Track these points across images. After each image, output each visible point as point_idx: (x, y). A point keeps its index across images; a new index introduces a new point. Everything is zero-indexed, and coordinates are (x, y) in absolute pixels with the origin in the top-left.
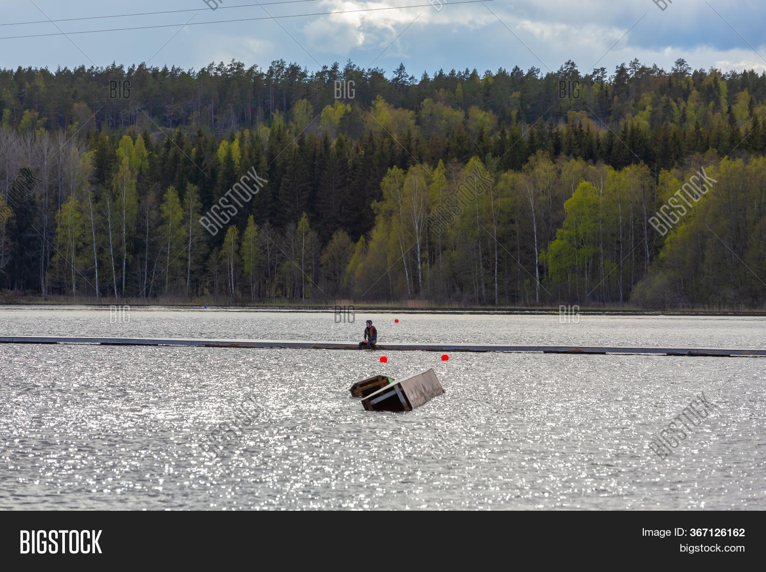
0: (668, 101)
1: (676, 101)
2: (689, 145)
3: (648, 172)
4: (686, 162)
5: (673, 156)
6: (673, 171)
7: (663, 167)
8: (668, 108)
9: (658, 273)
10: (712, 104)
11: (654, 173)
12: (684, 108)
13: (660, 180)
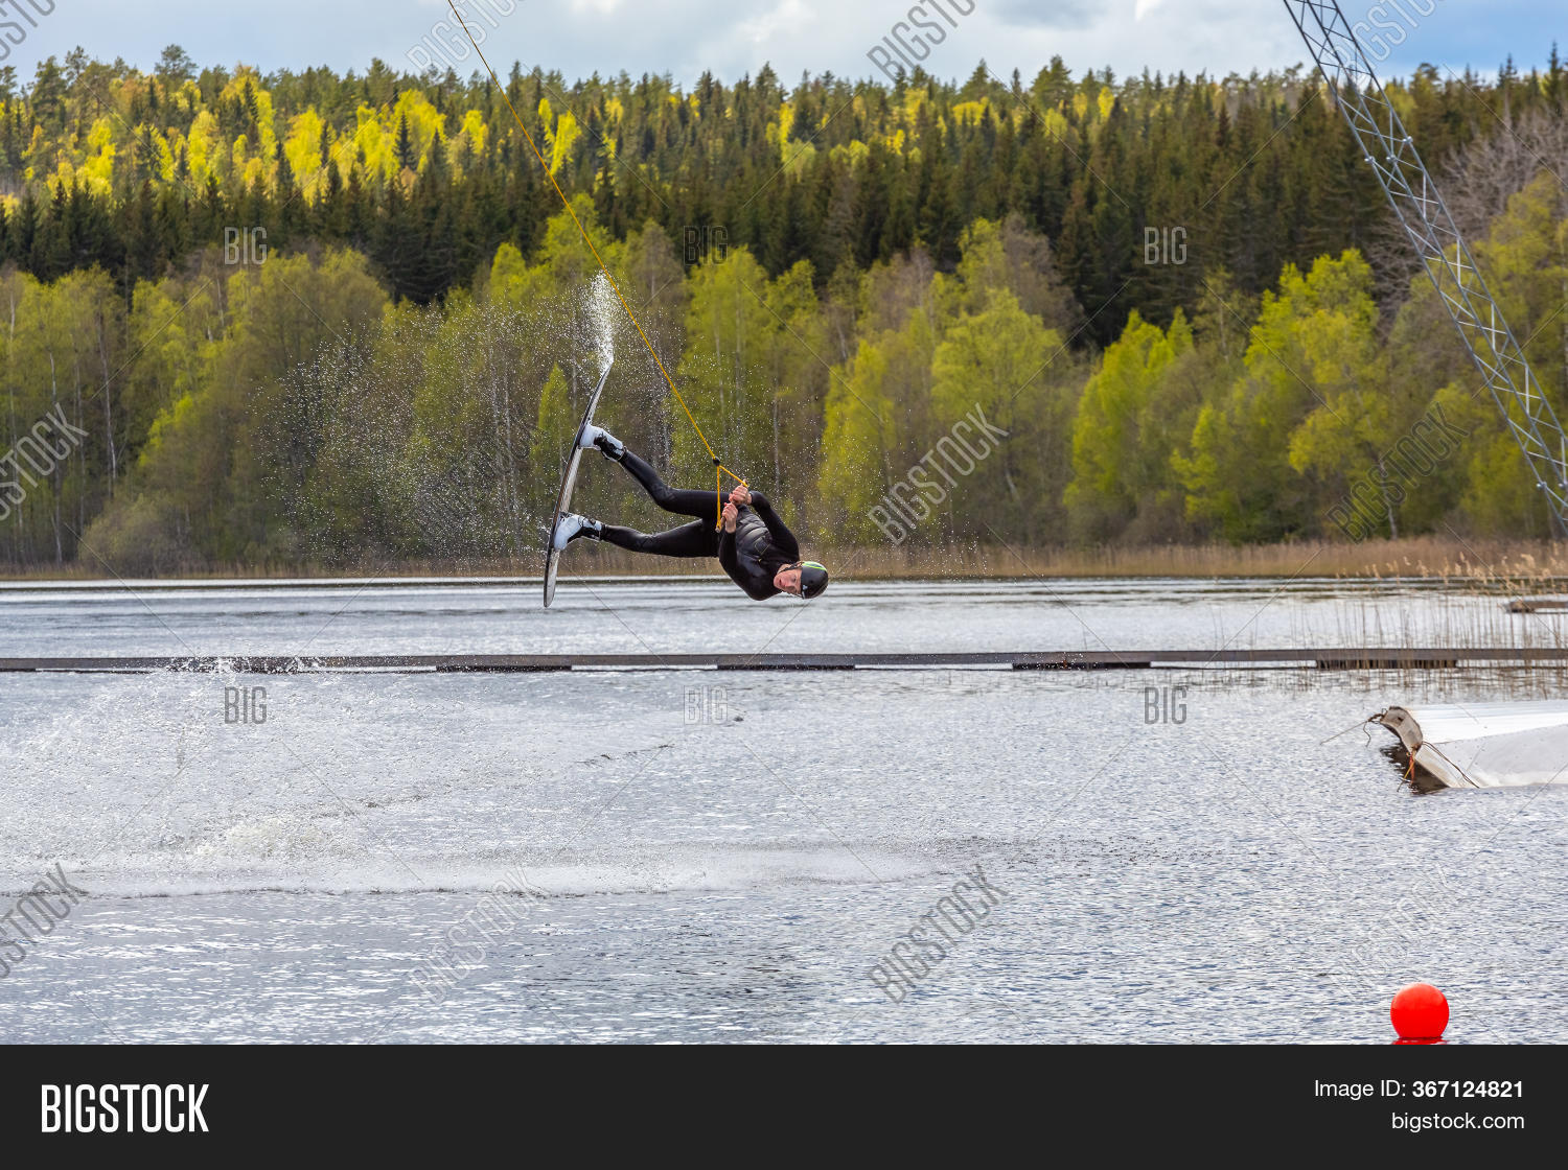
0: (148, 135)
1: (165, 135)
2: (195, 229)
3: (111, 286)
4: (190, 264)
5: (163, 251)
6: (165, 282)
7: (142, 274)
8: (147, 149)
9: (136, 499)
10: (242, 138)
11: (124, 289)
12: (184, 151)
13: (135, 304)
